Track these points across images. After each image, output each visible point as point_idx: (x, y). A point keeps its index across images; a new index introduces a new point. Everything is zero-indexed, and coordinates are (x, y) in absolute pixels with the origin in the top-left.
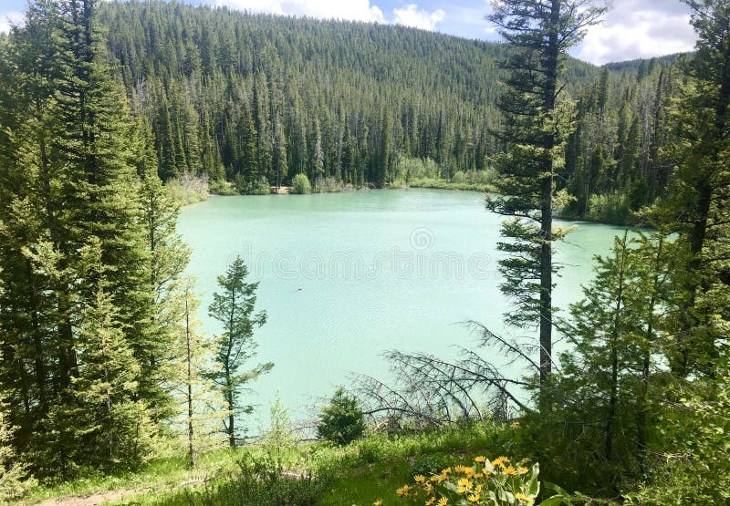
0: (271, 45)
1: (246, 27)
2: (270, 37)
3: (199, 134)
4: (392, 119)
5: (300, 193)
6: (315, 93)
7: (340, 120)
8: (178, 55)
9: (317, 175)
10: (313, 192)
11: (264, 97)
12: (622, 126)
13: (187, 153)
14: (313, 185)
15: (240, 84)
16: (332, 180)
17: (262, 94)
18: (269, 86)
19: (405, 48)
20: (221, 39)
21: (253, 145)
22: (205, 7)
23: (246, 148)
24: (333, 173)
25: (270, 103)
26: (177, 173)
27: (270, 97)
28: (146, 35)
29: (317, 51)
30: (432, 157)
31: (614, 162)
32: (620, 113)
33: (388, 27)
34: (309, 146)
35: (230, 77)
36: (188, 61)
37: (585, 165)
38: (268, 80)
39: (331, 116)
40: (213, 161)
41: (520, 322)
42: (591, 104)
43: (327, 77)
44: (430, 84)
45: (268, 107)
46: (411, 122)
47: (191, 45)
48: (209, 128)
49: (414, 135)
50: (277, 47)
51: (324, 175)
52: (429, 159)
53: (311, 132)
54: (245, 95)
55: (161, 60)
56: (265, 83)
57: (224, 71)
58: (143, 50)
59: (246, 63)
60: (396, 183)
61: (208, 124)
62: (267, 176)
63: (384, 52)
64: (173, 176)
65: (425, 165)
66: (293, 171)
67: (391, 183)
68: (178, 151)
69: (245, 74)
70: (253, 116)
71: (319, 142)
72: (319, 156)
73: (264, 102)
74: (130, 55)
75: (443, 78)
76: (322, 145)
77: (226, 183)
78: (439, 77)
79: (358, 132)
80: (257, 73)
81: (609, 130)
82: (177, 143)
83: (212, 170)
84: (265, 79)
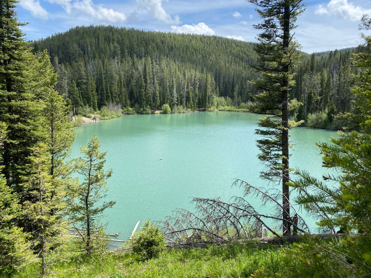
0: (154, 45)
1: (142, 37)
2: (153, 41)
3: (118, 85)
4: (210, 78)
5: (165, 113)
6: (173, 66)
7: (185, 79)
8: (110, 50)
9: (173, 105)
10: (172, 113)
11: (149, 68)
12: (322, 80)
13: (112, 94)
14: (172, 109)
15: (138, 62)
16: (181, 107)
17: (148, 67)
18: (152, 63)
19: (217, 46)
20: (130, 42)
21: (143, 90)
22: (124, 28)
23: (140, 92)
24: (181, 104)
25: (152, 71)
26: (107, 103)
27: (152, 69)
28: (95, 40)
29: (175, 47)
30: (229, 97)
31: (319, 98)
32: (321, 74)
33: (209, 36)
34: (170, 91)
35: (134, 59)
36: (114, 52)
37: (304, 99)
38: (151, 61)
39: (181, 77)
40: (124, 98)
41: (270, 177)
42: (307, 70)
43: (180, 59)
44: (229, 62)
45: (151, 73)
46: (219, 80)
47: (116, 44)
48: (123, 82)
49: (221, 86)
50: (156, 45)
51: (177, 105)
52: (228, 97)
53: (171, 84)
54: (140, 68)
55: (102, 51)
56: (150, 62)
57: (131, 57)
58: (94, 47)
59: (141, 53)
60: (212, 109)
61: (122, 81)
62: (150, 105)
63: (207, 48)
64: (105, 105)
65: (226, 100)
66: (162, 103)
67: (209, 109)
68: (107, 93)
69: (141, 58)
70: (144, 77)
71: (175, 89)
72: (175, 96)
73: (149, 70)
74: (88, 49)
75: (235, 60)
76: (176, 91)
77: (130, 108)
78: (233, 59)
79: (194, 85)
80: (146, 57)
81: (316, 82)
82: (107, 89)
83: (124, 102)
84: (150, 60)
